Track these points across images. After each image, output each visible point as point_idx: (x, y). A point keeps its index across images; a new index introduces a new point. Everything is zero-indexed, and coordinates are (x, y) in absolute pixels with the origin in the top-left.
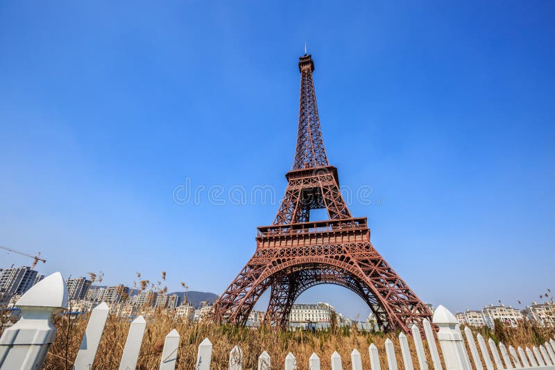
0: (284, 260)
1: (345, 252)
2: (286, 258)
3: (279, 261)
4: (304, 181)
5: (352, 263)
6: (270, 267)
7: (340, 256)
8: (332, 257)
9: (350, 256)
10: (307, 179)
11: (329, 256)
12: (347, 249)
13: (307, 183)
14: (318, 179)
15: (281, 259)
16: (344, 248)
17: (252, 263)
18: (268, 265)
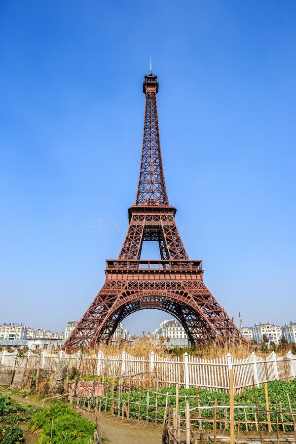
0: (133, 293)
1: (184, 289)
2: (135, 291)
3: (128, 293)
4: (146, 218)
5: (189, 298)
6: (121, 298)
7: (180, 291)
8: (173, 292)
9: (188, 292)
10: (149, 216)
11: (171, 290)
12: (185, 285)
13: (149, 220)
14: (159, 218)
15: (130, 291)
16: (182, 285)
17: (103, 294)
18: (119, 296)
